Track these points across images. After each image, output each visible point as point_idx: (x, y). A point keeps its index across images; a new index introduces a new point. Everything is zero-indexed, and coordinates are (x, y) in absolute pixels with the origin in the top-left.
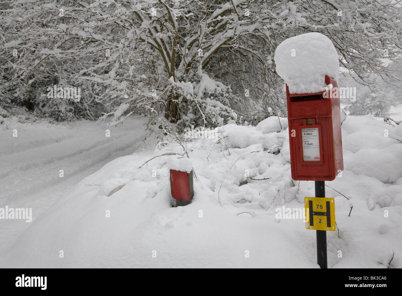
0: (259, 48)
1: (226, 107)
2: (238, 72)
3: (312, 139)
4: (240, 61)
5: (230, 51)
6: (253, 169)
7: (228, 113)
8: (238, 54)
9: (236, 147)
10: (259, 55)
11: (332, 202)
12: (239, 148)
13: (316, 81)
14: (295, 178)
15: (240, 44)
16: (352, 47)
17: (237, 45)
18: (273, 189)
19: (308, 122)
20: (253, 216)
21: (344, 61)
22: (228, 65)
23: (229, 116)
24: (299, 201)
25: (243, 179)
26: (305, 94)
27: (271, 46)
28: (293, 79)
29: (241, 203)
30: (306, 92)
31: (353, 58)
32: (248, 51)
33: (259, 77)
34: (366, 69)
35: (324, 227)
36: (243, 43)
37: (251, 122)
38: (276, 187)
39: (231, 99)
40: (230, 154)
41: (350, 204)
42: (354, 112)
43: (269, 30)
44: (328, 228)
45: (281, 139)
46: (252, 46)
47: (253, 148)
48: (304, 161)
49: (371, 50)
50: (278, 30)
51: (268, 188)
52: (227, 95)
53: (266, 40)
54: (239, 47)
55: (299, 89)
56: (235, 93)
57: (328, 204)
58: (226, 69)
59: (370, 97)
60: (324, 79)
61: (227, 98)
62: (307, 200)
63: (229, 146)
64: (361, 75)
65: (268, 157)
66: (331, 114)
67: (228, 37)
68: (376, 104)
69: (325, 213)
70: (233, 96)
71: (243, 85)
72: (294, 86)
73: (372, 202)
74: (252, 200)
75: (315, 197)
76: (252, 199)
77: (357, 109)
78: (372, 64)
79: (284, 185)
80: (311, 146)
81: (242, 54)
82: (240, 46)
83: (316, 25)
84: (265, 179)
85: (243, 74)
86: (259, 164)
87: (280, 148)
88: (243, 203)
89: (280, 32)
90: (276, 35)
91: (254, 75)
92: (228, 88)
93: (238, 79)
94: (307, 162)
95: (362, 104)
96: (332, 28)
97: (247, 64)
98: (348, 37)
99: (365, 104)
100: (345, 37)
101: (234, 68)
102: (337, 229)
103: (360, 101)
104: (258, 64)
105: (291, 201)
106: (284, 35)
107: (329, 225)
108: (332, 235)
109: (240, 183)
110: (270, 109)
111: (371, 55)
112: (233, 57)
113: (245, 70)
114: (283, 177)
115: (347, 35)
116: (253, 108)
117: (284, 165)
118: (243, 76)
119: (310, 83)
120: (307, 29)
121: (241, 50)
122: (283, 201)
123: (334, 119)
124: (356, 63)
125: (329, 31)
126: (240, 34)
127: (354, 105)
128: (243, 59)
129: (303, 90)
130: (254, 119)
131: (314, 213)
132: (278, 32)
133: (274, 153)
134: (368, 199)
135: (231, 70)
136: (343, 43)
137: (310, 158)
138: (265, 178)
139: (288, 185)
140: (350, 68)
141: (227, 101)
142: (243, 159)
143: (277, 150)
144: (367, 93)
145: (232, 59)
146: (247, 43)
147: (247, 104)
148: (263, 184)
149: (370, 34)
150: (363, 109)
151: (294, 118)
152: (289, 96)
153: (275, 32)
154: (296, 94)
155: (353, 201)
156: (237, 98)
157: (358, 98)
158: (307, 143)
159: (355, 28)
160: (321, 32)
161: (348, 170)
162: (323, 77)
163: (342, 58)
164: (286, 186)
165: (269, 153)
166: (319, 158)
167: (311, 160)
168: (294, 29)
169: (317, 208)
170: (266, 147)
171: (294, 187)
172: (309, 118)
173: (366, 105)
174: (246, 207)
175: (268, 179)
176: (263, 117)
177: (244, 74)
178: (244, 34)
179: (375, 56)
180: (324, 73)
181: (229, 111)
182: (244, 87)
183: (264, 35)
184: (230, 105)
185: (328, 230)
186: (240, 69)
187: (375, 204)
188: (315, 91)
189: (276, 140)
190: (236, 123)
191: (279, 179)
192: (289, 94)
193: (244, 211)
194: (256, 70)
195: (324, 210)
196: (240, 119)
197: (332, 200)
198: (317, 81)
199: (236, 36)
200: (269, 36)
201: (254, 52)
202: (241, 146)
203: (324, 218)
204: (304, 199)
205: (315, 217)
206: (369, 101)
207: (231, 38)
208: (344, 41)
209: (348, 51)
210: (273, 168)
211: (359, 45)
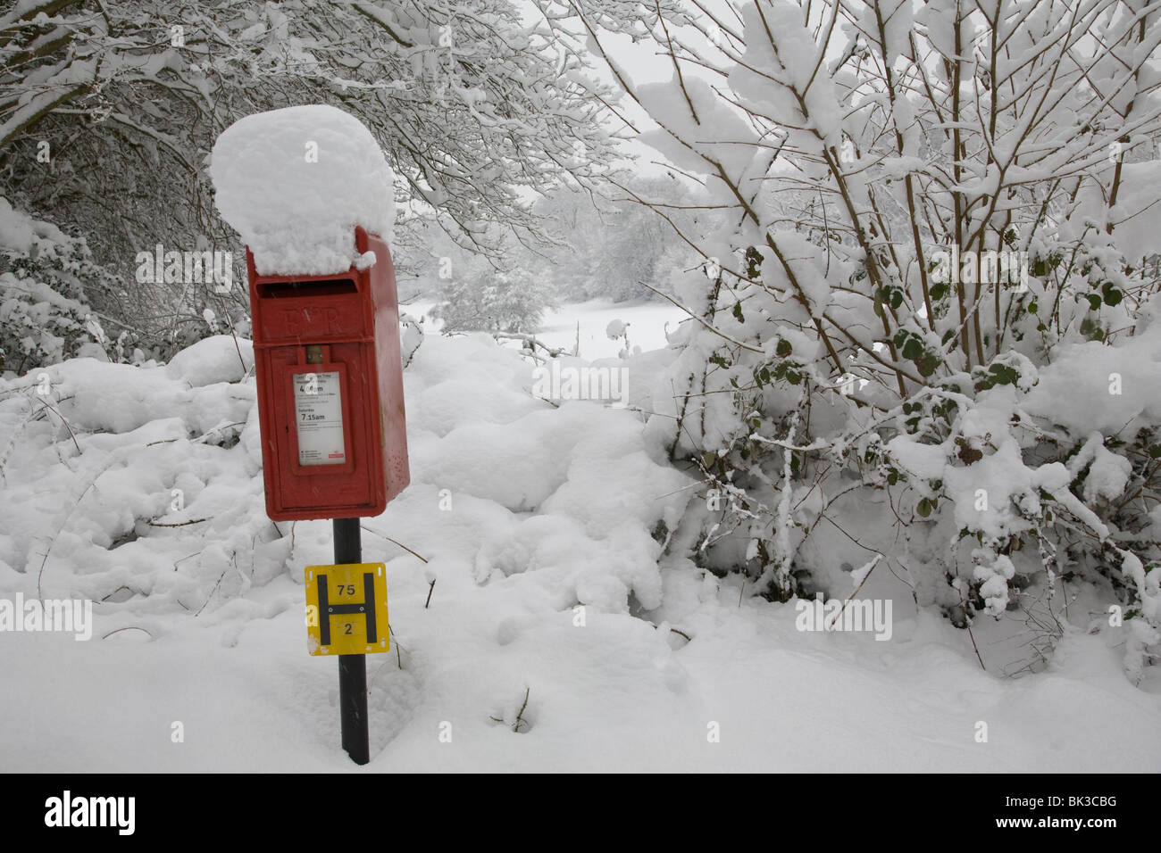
0: (181, 127)
1: (73, 304)
2: (112, 195)
3: (323, 402)
4: (117, 160)
5: (84, 128)
6: (155, 495)
7: (80, 322)
8: (111, 139)
9: (100, 430)
10: (178, 149)
11: (380, 574)
12: (111, 431)
13: (330, 242)
14: (275, 514)
15: (119, 111)
16: (443, 149)
17: (106, 113)
18: (218, 549)
19: (309, 357)
20: (155, 635)
21: (423, 185)
22: (80, 171)
23: (84, 332)
24: (294, 577)
25: (121, 525)
26: (301, 276)
27: (216, 124)
28: (267, 232)
29: (116, 601)
30: (305, 272)
31: (445, 178)
32: (143, 132)
33: (183, 213)
34: (477, 210)
35: (358, 645)
36: (125, 105)
37: (157, 349)
38: (224, 542)
39: (90, 280)
40: (79, 452)
41: (428, 574)
42: (455, 322)
43: (208, 76)
44: (369, 647)
45: (242, 402)
46: (158, 120)
47: (154, 430)
48: (299, 465)
49: (488, 159)
50: (236, 78)
51: (203, 547)
52: (76, 265)
53: (200, 104)
54: (112, 117)
55: (284, 262)
56: (104, 259)
57: (369, 579)
58: (73, 184)
59: (496, 282)
60: (351, 237)
61: (75, 273)
62: (311, 573)
63: (78, 426)
64: (467, 225)
65: (205, 456)
66: (372, 334)
67: (75, 85)
68: (509, 302)
69: (362, 605)
70: (97, 268)
71: (131, 236)
72: (269, 252)
73: (484, 564)
74: (154, 588)
75: (333, 563)
76: (153, 585)
77: (463, 313)
78: (492, 197)
79: (249, 537)
80: (320, 423)
81: (125, 140)
82: (118, 116)
83: (346, 79)
84: (192, 522)
85: (129, 201)
86: (175, 477)
87: (238, 428)
88: (124, 601)
89: (244, 86)
90: (232, 95)
91: (166, 206)
92: (80, 245)
93: (114, 215)
94: (310, 467)
95: (475, 301)
96: (389, 92)
97: (142, 173)
98: (431, 119)
99: (483, 301)
100: (423, 120)
101: (100, 182)
102: (393, 645)
103: (470, 293)
104: (178, 176)
105: (271, 581)
106: (254, 95)
107: (372, 637)
108: (382, 662)
109: (112, 538)
110: (209, 314)
111: (490, 175)
112: (96, 146)
113: (135, 190)
114: (246, 512)
115: (430, 114)
116: (166, 306)
117: (252, 477)
118: (129, 207)
119: (315, 245)
120: (320, 86)
121: (121, 127)
122: (248, 581)
123: (381, 346)
124: (452, 191)
125: (382, 98)
126: (117, 79)
127: (455, 304)
128: (128, 156)
129: (294, 265)
130: (164, 340)
131: (331, 610)
132: (238, 85)
133: (221, 444)
134: (474, 558)
135: (88, 186)
136: (420, 134)
137: (319, 456)
138: (194, 519)
139: (263, 534)
140: (439, 206)
141: (77, 284)
142: (125, 464)
143: (230, 434)
144: (486, 273)
145: (93, 151)
146: (140, 108)
147: (144, 295)
148: (189, 537)
149: (483, 119)
150: (478, 316)
151: (273, 345)
152: (255, 280)
153: (229, 83)
154: (275, 276)
155: (435, 568)
156: (108, 275)
157: (466, 284)
158: (307, 414)
159: (448, 98)
160: (361, 98)
161: (426, 482)
162: (349, 230)
163: (416, 175)
164: (257, 538)
165: (206, 443)
166: (341, 456)
167: (320, 462)
168: (284, 82)
169: (340, 593)
170: (195, 427)
171: (281, 539)
172: (314, 345)
173: (486, 304)
174: (132, 612)
175: (204, 520)
176: (194, 334)
177: (133, 202)
178: (127, 79)
179: (500, 178)
180: (352, 221)
181: (81, 316)
182: (134, 242)
183: (195, 90)
184: (85, 298)
185: (368, 652)
186: (120, 186)
187: (493, 570)
188: (329, 269)
189: (227, 407)
190: (108, 352)
191: (233, 521)
192: (256, 274)
193: (126, 624)
194: (172, 192)
195: (359, 598)
196: (119, 341)
197: (379, 569)
198: (335, 242)
199: (102, 85)
200: (211, 95)
201: (164, 137)
202: (117, 425)
203: (360, 621)
204: (303, 571)
205: (335, 620)
206: (493, 293)
207: (83, 89)
208: (422, 130)
209: (432, 159)
210: (218, 489)
211: (460, 144)
